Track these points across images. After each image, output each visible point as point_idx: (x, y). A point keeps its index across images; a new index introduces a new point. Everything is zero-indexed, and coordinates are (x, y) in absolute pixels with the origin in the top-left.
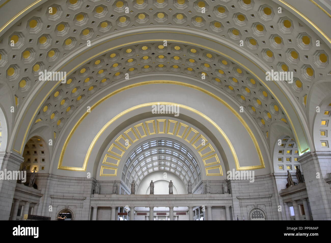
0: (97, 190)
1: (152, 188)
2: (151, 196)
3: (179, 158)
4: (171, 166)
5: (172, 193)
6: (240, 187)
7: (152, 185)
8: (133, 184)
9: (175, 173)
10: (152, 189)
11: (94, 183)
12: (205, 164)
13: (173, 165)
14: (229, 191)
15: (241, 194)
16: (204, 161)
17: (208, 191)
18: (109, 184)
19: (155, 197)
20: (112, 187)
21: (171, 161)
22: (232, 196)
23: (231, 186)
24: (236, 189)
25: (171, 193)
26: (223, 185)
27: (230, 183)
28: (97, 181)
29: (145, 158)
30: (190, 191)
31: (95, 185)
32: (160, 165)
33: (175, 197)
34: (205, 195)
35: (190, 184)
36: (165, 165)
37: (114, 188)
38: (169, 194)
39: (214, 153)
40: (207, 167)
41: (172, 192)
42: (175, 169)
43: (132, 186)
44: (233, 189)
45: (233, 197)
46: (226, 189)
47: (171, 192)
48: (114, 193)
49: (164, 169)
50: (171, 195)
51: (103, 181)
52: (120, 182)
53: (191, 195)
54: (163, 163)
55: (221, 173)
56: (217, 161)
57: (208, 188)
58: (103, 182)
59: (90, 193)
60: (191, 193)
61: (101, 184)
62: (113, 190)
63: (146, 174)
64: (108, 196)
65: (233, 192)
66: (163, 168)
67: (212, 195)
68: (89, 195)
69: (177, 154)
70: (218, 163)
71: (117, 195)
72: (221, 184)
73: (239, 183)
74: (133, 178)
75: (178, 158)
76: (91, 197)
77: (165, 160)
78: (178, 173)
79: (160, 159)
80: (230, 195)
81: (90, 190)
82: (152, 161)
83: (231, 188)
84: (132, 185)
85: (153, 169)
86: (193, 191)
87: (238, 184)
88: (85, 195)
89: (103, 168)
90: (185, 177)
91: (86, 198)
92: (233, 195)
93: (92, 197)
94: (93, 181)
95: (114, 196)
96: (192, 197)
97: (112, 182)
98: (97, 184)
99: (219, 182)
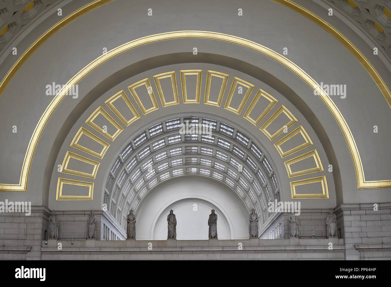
0: (54, 231)
1: (172, 225)
2: (171, 243)
3: (232, 153)
4: (213, 167)
5: (216, 237)
6: (364, 224)
7: (172, 220)
8: (131, 218)
9: (224, 181)
10: (171, 229)
11: (45, 217)
12: (290, 172)
13: (219, 166)
14: (340, 234)
15: (365, 240)
16: (288, 167)
17: (294, 232)
18: (78, 218)
19: (179, 244)
20: (84, 225)
21: (214, 158)
22: (344, 245)
23: (342, 222)
24: (353, 229)
25: (213, 236)
26: (328, 219)
27: (342, 216)
28: (51, 211)
29: (153, 153)
30: (254, 233)
31: (48, 221)
32: (187, 164)
33: (221, 244)
34: (286, 242)
35: (254, 218)
36: (198, 165)
37: (90, 226)
38: (208, 239)
39: (310, 149)
40: (294, 179)
41: (216, 235)
42: (225, 173)
43: (128, 223)
44: (346, 229)
45: (347, 246)
46: (332, 228)
47: (213, 234)
48: (91, 237)
49: (198, 172)
50: (213, 241)
51: (63, 211)
52: (101, 213)
53: (256, 241)
54: (194, 160)
55: (324, 193)
56: (318, 167)
57: (294, 226)
58: (64, 213)
59: (39, 237)
60: (256, 236)
61: (62, 218)
62: (88, 231)
63: (153, 184)
64: (77, 243)
65: (347, 235)
66: (194, 170)
67: (303, 242)
68: (38, 243)
69: (227, 145)
70: (318, 170)
71: (97, 242)
72: (322, 217)
73: (360, 215)
74: (129, 205)
75: (230, 152)
76: (41, 246)
77: (198, 154)
78: (230, 183)
79: (187, 153)
80: (342, 240)
81: (40, 231)
82: (170, 158)
83: (343, 227)
84: (128, 220)
85: (171, 173)
86: (261, 231)
87: (358, 218)
88: (28, 243)
89: (62, 183)
90: (247, 192)
91: (31, 247)
92: (348, 241)
93: (44, 245)
94: (44, 213)
95: (90, 243)
96: (259, 246)
97: (83, 213)
98: (54, 219)
99: (320, 211)
